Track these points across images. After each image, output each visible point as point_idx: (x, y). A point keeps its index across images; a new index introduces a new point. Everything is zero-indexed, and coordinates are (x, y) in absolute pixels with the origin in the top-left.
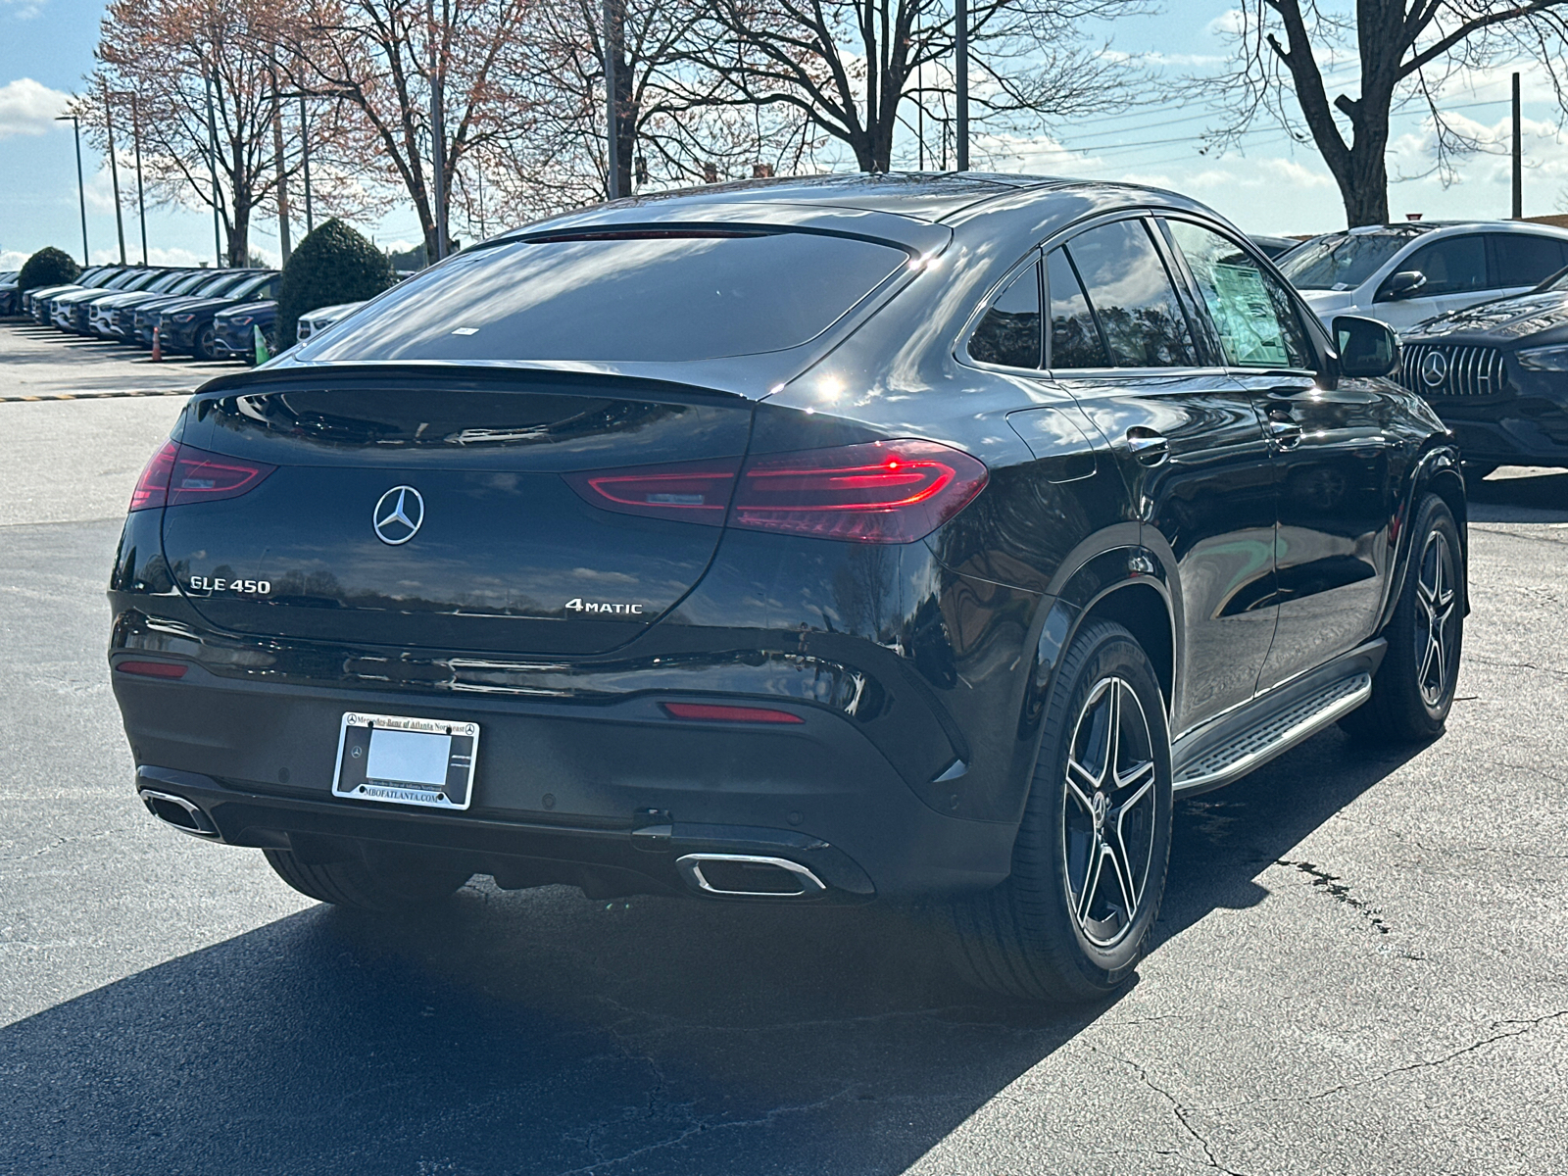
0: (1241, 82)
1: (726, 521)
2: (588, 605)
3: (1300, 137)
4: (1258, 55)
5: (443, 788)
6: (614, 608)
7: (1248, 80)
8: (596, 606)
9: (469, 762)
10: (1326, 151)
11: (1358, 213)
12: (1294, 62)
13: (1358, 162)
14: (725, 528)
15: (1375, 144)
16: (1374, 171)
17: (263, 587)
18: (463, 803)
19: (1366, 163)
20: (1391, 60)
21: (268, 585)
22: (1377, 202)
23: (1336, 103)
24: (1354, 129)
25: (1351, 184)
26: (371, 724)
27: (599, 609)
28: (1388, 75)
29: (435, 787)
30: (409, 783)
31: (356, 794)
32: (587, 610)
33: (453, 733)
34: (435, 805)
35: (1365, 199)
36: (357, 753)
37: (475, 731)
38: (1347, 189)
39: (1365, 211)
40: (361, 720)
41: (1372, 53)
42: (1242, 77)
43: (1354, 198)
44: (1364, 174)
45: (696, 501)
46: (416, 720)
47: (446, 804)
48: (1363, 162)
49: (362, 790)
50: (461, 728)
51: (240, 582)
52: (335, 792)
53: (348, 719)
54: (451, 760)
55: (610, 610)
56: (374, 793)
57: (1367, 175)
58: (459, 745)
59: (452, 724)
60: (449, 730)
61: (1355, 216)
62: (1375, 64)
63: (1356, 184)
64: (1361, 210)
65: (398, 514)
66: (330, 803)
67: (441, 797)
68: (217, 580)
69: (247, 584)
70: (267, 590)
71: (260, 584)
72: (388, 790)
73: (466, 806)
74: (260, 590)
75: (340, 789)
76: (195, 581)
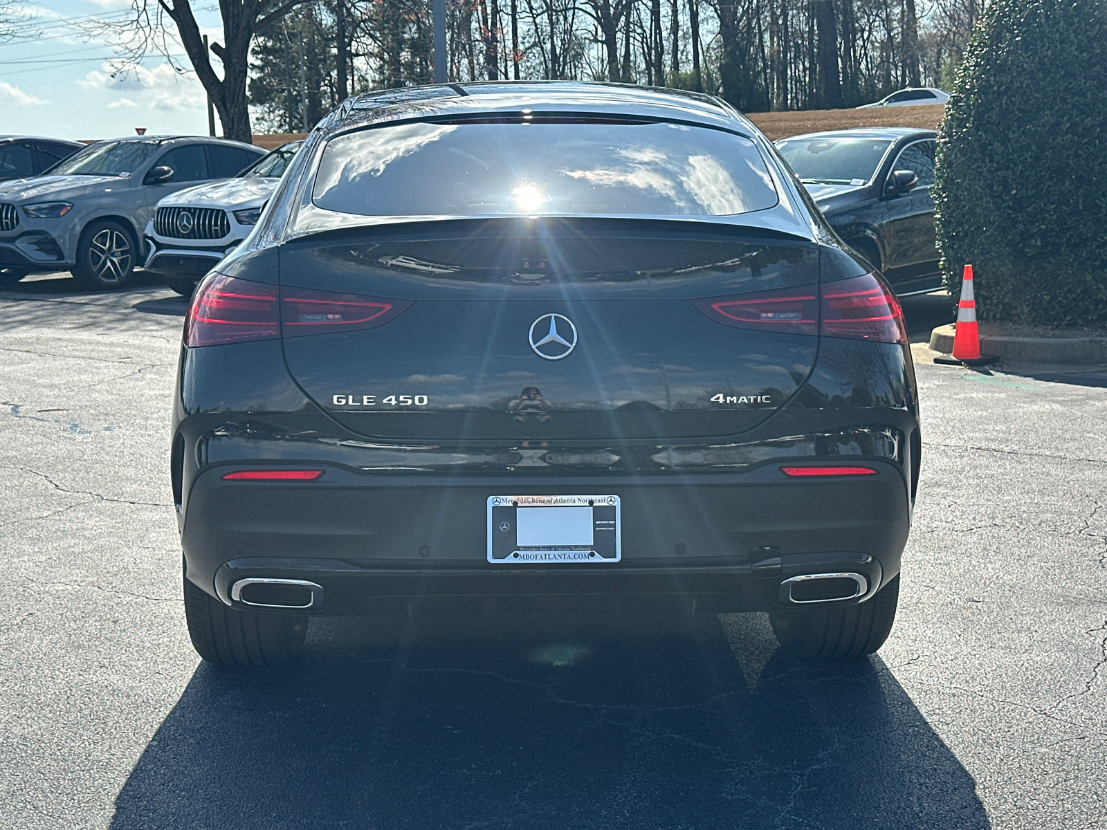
0: (134, 27)
1: (819, 332)
2: (728, 398)
3: (180, 70)
4: (145, 9)
5: (592, 547)
6: (749, 400)
7: (139, 26)
8: (735, 398)
9: (614, 525)
10: (205, 81)
11: (230, 126)
12: (178, 16)
13: (229, 92)
14: (819, 336)
15: (240, 79)
16: (240, 98)
17: (421, 400)
18: (615, 557)
19: (235, 91)
20: (248, 21)
21: (425, 398)
22: (244, 120)
23: (211, 48)
24: (224, 67)
25: (225, 106)
26: (515, 503)
27: (738, 401)
28: (247, 31)
29: (585, 547)
30: (559, 547)
31: (510, 559)
32: (728, 402)
33: (595, 504)
34: (586, 561)
35: (235, 116)
36: (505, 527)
37: (616, 501)
38: (222, 109)
39: (236, 125)
40: (507, 501)
41: (233, 14)
42: (135, 23)
43: (228, 115)
44: (233, 99)
45: (793, 317)
46: (559, 497)
47: (598, 559)
48: (232, 91)
49: (516, 556)
50: (601, 500)
51: (393, 397)
52: (491, 560)
53: (491, 502)
54: (595, 525)
55: (746, 401)
56: (528, 557)
57: (235, 101)
58: (602, 513)
59: (594, 497)
60: (591, 503)
61: (229, 129)
62: (236, 23)
63: (228, 105)
64: (233, 124)
66: (487, 568)
67: (592, 555)
68: (365, 397)
69: (402, 398)
70: (425, 402)
71: (417, 398)
72: (542, 553)
73: (618, 559)
74: (417, 402)
75: (495, 557)
76: (338, 398)
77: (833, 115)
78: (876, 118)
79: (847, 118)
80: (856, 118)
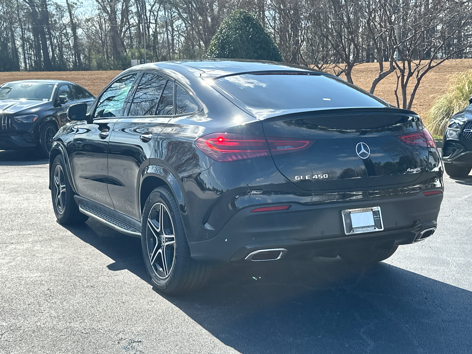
2: (411, 170)
5: (374, 226)
8: (413, 169)
9: (380, 217)
17: (326, 176)
21: (327, 175)
26: (350, 212)
29: (372, 226)
30: (365, 227)
31: (352, 233)
33: (373, 210)
34: (374, 231)
36: (349, 221)
37: (379, 209)
40: (347, 212)
46: (362, 209)
47: (377, 230)
49: (353, 231)
50: (375, 209)
51: (316, 176)
52: (346, 234)
53: (343, 212)
54: (374, 218)
56: (357, 231)
58: (375, 213)
59: (372, 208)
65: (363, 150)
66: (346, 237)
67: (375, 228)
68: (306, 176)
69: (319, 176)
70: (327, 177)
71: (324, 175)
72: (360, 229)
73: (383, 229)
74: (324, 177)
75: (347, 232)
76: (297, 177)
77: (73, 73)
78: (92, 75)
79: (80, 75)
80: (84, 75)
